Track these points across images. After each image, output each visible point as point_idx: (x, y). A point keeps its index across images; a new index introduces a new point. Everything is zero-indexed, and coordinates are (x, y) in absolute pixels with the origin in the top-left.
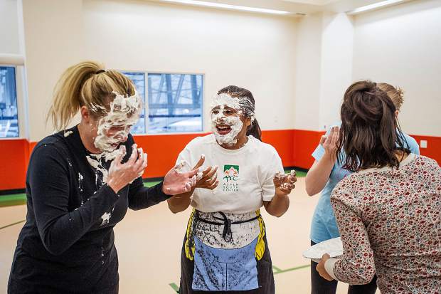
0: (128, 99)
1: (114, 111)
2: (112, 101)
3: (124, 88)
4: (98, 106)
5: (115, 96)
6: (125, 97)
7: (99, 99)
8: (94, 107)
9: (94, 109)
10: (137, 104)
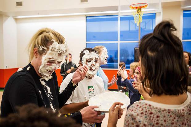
0: (60, 45)
1: (51, 50)
2: (51, 45)
3: (59, 39)
4: (43, 47)
5: (53, 42)
6: (59, 44)
7: (44, 43)
8: (41, 48)
9: (41, 49)
10: (65, 49)
